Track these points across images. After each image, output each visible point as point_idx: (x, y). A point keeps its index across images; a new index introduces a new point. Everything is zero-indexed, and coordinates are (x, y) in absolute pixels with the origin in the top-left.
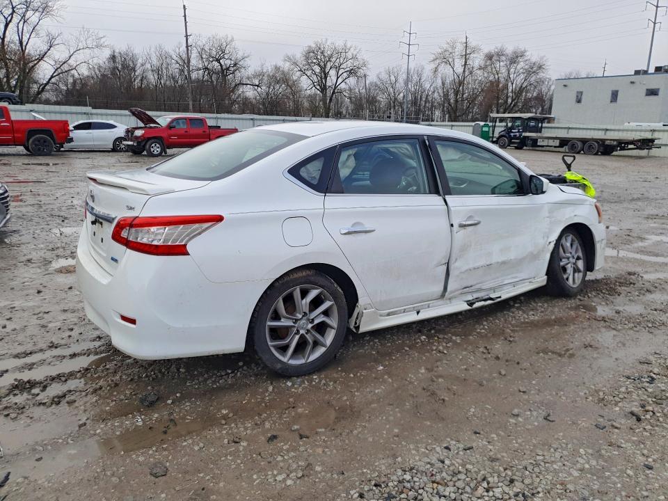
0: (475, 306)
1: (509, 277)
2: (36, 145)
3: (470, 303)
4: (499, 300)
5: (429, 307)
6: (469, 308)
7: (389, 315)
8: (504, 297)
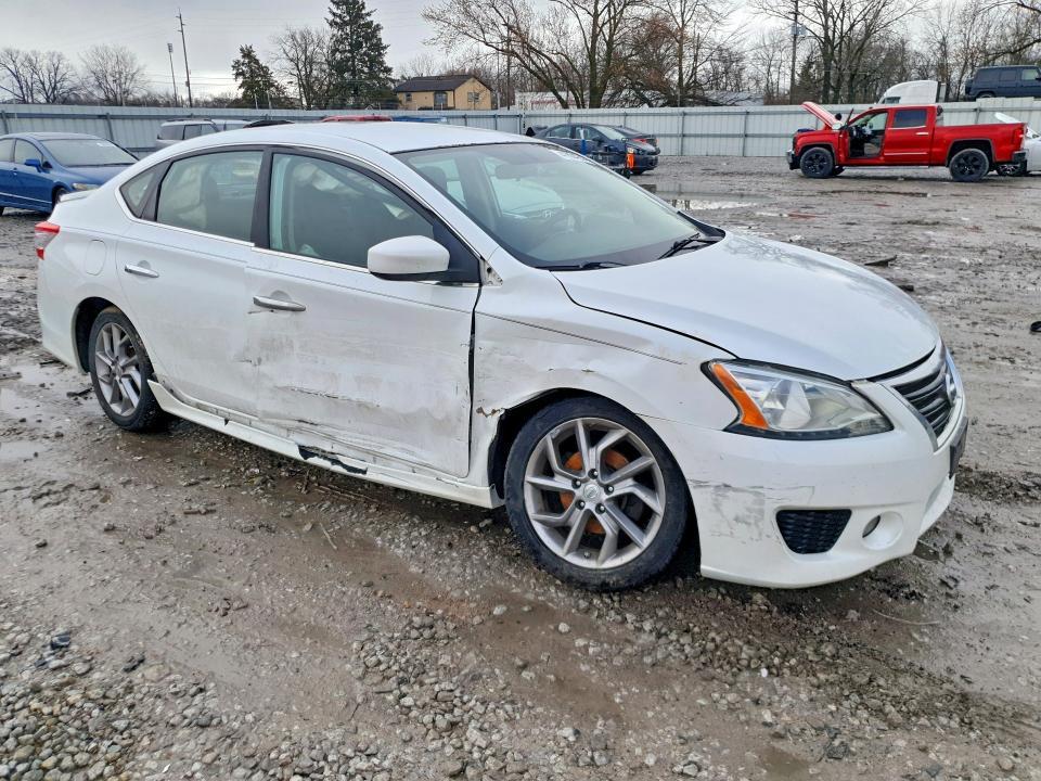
0: (311, 460)
1: (398, 445)
2: (959, 165)
3: (305, 451)
4: (360, 475)
5: (250, 425)
6: (300, 458)
7: (198, 406)
8: (371, 476)
